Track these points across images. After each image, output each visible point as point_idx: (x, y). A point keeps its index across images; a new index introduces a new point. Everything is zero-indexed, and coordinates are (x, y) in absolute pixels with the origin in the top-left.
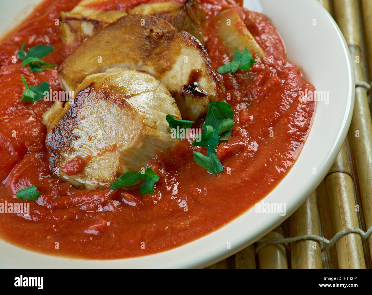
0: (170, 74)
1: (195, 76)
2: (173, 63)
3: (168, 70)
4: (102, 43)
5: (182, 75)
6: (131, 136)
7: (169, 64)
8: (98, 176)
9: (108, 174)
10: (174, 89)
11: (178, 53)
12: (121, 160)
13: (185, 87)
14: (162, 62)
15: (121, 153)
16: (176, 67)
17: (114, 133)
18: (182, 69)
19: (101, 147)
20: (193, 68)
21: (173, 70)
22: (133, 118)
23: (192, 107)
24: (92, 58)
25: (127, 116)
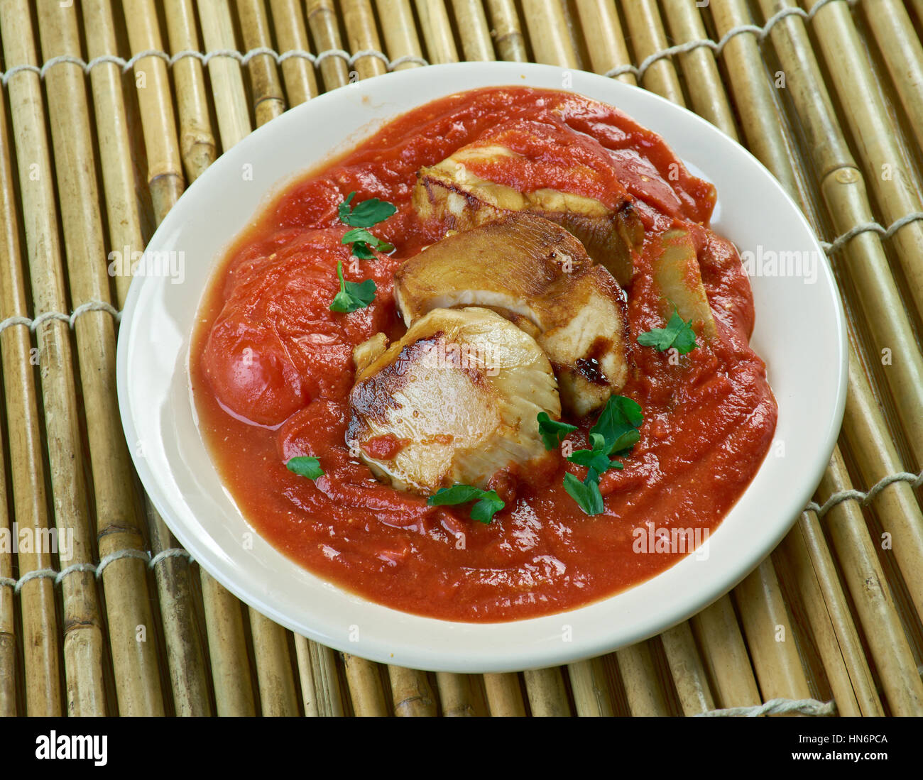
0: (563, 333)
1: (599, 348)
2: (572, 317)
3: (561, 326)
4: (474, 249)
5: (580, 340)
6: (478, 432)
7: (565, 316)
8: (415, 474)
9: (429, 475)
10: (561, 359)
11: (584, 301)
12: (454, 461)
13: (579, 361)
14: (555, 310)
15: (457, 451)
16: (575, 324)
17: (453, 417)
18: (583, 330)
19: (429, 434)
20: (601, 334)
21: (568, 327)
22: (488, 406)
23: (583, 394)
24: (451, 270)
25: (480, 399)
